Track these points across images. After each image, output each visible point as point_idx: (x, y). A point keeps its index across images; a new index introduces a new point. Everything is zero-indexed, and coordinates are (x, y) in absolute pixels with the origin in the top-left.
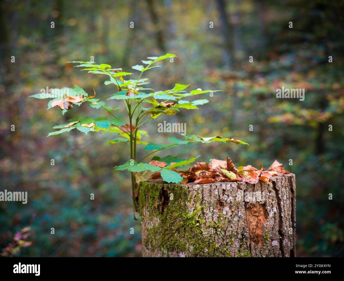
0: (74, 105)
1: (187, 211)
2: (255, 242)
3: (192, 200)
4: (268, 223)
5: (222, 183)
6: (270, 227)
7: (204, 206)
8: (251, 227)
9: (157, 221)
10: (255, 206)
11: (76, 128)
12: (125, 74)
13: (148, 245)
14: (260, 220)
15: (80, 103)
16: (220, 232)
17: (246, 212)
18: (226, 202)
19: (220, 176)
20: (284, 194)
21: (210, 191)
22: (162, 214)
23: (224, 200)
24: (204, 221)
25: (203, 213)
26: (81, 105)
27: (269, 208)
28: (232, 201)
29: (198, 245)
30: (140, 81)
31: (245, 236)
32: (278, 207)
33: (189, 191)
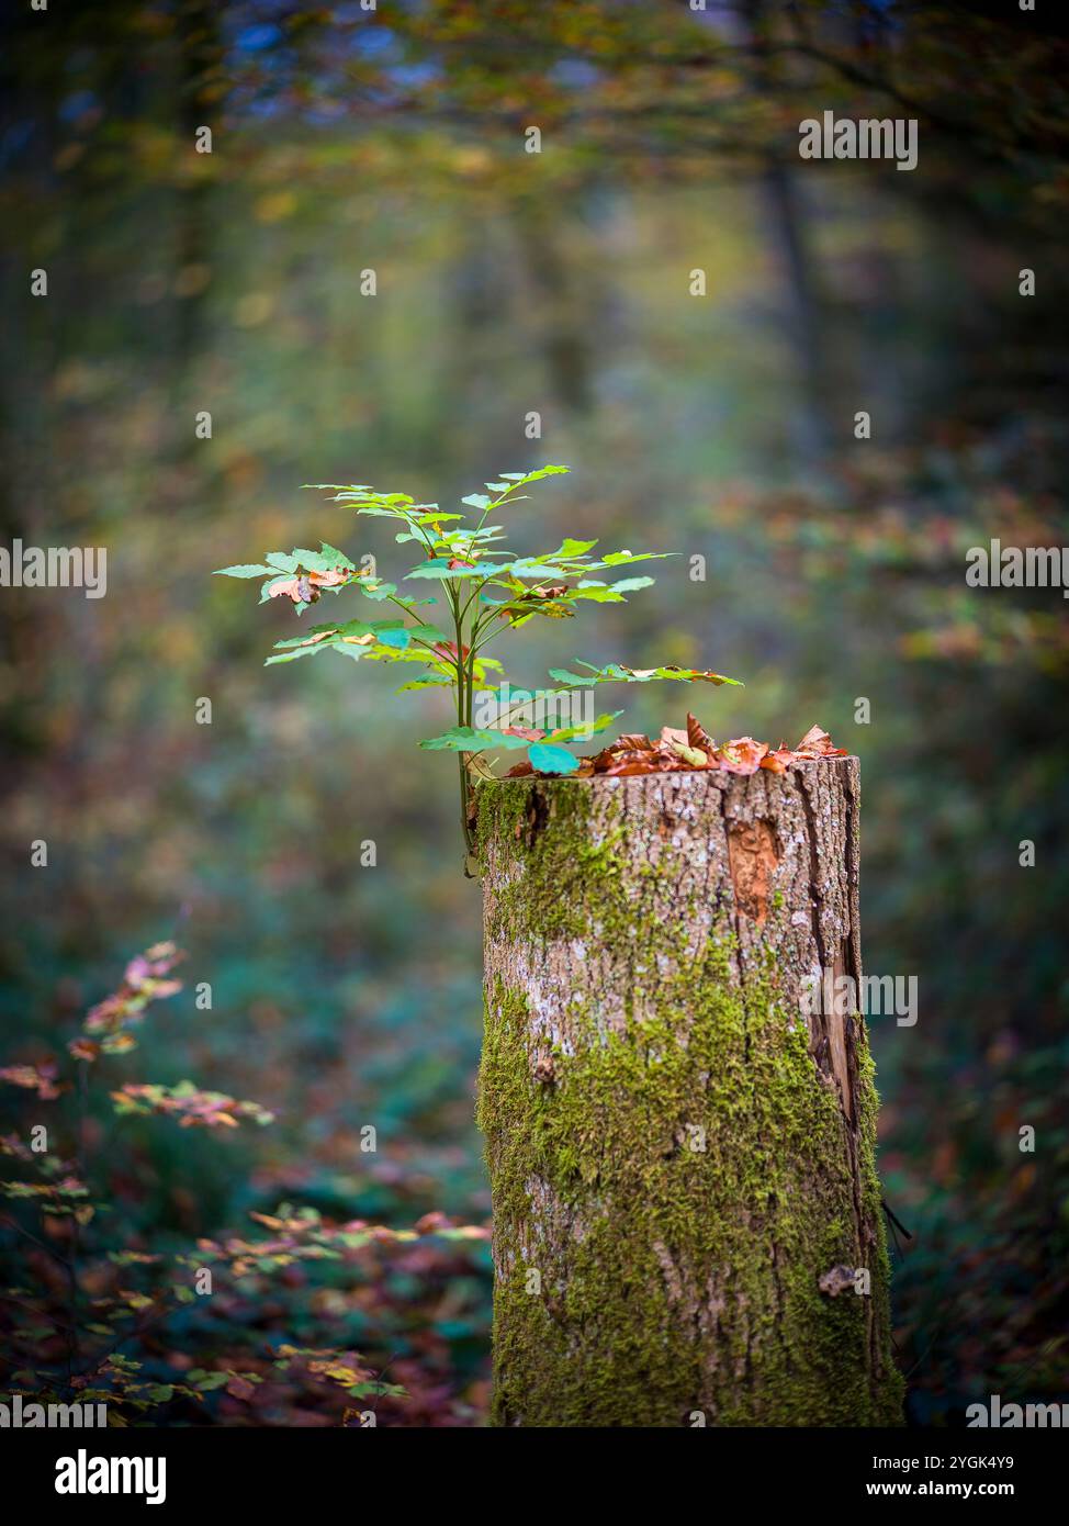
0: (323, 591)
1: (589, 841)
2: (749, 913)
3: (601, 815)
4: (782, 869)
5: (672, 775)
6: (786, 877)
7: (629, 829)
8: (740, 879)
9: (520, 868)
10: (750, 829)
11: (331, 646)
12: (446, 517)
13: (499, 931)
14: (762, 862)
15: (340, 588)
16: (666, 887)
17: (728, 842)
18: (679, 816)
19: (669, 759)
20: (823, 801)
21: (644, 792)
22: (531, 851)
23: (675, 813)
24: (629, 862)
25: (627, 845)
26: (340, 591)
27: (784, 832)
28: (693, 815)
29: (613, 921)
30: (481, 532)
31: (724, 897)
32: (807, 832)
33: (595, 795)
